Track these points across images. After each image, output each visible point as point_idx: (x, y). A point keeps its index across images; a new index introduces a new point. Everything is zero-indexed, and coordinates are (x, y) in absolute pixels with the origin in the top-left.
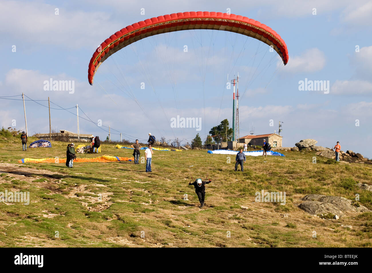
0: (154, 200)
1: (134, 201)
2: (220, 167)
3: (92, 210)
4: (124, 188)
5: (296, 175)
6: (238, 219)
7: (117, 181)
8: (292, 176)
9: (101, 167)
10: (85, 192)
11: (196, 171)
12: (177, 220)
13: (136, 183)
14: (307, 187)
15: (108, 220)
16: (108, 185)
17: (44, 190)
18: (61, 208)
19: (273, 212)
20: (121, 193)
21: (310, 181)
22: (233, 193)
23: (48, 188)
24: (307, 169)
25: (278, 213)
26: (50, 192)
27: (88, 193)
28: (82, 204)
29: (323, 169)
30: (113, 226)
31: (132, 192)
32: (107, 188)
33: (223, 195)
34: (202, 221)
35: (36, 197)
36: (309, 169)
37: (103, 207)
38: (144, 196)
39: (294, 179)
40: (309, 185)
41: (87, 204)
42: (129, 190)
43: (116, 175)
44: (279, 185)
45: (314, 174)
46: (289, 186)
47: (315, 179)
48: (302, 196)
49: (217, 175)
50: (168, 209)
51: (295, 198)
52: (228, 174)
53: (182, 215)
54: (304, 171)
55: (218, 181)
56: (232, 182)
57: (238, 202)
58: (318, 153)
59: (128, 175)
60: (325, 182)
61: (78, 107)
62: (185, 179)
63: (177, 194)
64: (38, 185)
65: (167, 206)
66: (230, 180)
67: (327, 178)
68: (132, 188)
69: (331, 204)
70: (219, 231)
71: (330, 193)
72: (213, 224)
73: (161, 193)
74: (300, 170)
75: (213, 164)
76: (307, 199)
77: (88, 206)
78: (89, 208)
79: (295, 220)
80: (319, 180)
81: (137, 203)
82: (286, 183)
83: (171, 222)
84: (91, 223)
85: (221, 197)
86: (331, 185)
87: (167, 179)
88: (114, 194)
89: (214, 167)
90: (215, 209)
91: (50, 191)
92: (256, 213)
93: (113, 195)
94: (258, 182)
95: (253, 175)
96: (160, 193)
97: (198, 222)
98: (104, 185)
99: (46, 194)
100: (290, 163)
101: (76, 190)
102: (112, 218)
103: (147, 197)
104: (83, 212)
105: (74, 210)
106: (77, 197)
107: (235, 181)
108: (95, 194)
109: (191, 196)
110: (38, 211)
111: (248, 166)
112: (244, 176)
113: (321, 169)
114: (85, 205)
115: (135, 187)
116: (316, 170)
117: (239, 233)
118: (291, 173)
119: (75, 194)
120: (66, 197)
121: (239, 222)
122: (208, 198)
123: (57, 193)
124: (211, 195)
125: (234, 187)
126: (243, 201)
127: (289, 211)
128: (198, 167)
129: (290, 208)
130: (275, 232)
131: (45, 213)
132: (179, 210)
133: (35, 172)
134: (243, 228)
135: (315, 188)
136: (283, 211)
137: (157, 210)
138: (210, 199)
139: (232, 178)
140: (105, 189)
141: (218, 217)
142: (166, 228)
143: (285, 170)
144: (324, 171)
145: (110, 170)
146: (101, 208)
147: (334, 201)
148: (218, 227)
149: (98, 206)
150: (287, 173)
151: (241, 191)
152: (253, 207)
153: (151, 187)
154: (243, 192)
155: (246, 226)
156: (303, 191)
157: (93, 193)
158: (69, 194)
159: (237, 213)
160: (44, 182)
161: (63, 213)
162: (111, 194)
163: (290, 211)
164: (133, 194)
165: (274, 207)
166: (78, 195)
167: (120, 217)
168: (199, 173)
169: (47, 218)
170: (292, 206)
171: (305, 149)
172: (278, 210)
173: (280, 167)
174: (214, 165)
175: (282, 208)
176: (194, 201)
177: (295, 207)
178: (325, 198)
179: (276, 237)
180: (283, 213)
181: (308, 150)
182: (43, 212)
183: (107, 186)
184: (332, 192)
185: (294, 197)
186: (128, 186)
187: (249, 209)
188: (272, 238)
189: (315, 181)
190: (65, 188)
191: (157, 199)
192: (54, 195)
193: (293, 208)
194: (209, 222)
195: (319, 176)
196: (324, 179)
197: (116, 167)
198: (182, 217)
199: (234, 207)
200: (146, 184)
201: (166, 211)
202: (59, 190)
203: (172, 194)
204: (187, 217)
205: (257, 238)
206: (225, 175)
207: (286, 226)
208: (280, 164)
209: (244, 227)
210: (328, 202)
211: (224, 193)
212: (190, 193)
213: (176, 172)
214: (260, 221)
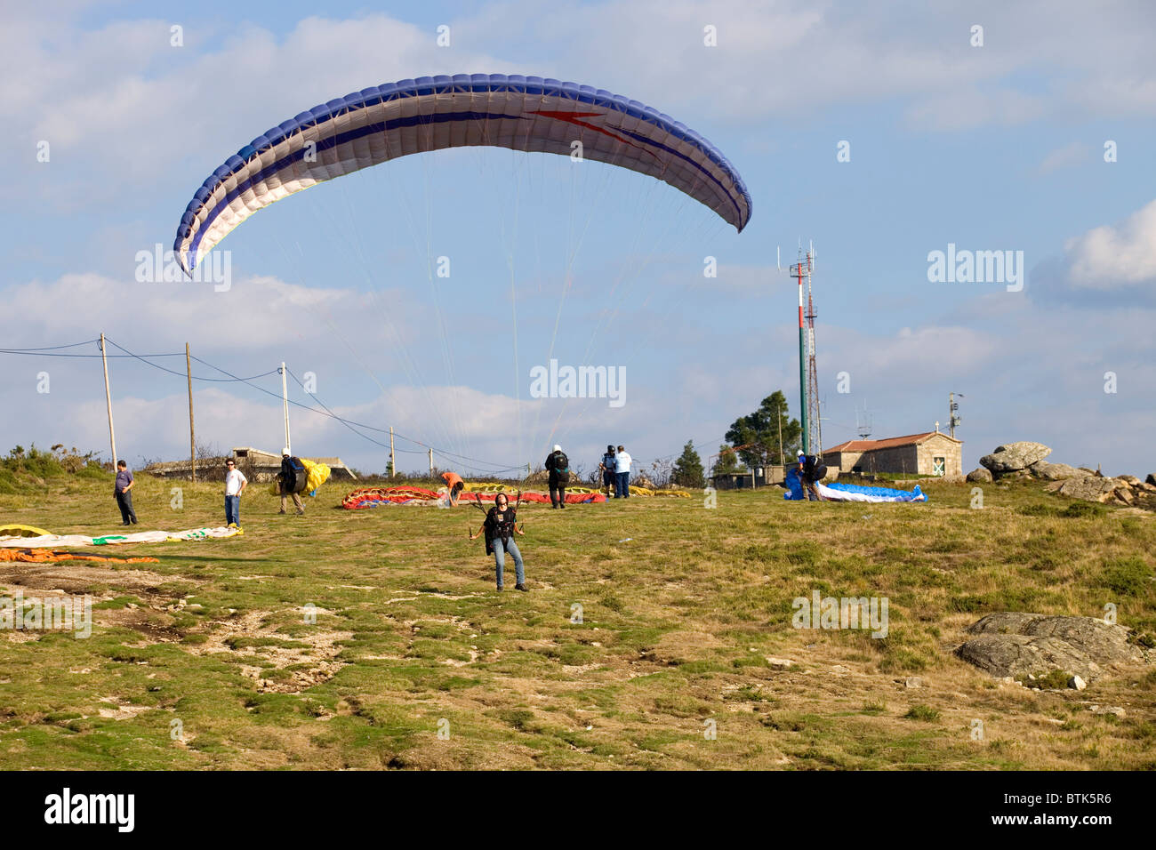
0: (484, 649)
1: (418, 656)
2: (718, 539)
3: (273, 688)
4: (390, 616)
5: (963, 555)
6: (754, 698)
7: (372, 596)
8: (949, 559)
9: (332, 553)
10: (260, 634)
11: (640, 553)
12: (551, 709)
13: (433, 600)
14: (994, 590)
15: (319, 719)
16: (340, 608)
17: (119, 633)
18: (167, 687)
19: (874, 673)
20: (379, 633)
21: (1004, 571)
22: (749, 618)
23: (136, 627)
24: (1000, 535)
25: (888, 676)
26: (141, 639)
27: (270, 636)
28: (241, 670)
29: (1051, 532)
30: (332, 734)
31: (417, 629)
32: (333, 618)
33: (716, 626)
34: (632, 710)
35: (88, 654)
36: (1004, 535)
37: (311, 679)
38: (453, 638)
39: (955, 567)
40: (998, 586)
41: (257, 671)
42: (408, 623)
43: (377, 578)
44: (905, 587)
45: (1022, 549)
46: (935, 591)
47: (1022, 567)
48: (972, 618)
49: (703, 564)
50: (527, 675)
51: (949, 626)
52: (740, 561)
53: (569, 693)
54: (989, 541)
55: (705, 584)
56: (750, 585)
57: (762, 644)
58: (1053, 487)
59: (415, 576)
60: (1053, 574)
61: (284, 370)
62: (601, 581)
63: (563, 628)
64: (105, 618)
65: (525, 667)
66: (745, 578)
67: (1060, 560)
68: (417, 615)
69: (1062, 642)
70: (685, 737)
71: (1065, 606)
72: (668, 718)
73: (512, 627)
74: (976, 538)
75: (699, 530)
76: (984, 627)
77: (260, 677)
78: (265, 683)
79: (942, 697)
80: (1035, 568)
81: (427, 662)
82: (925, 582)
83: (529, 716)
84: (257, 728)
85: (707, 632)
86: (1072, 581)
87: (542, 584)
88: (354, 637)
89: (700, 539)
90: (684, 669)
91: (143, 634)
92: (817, 677)
93: (353, 640)
94: (837, 582)
95: (822, 560)
96: (507, 628)
97: (621, 711)
98: (327, 608)
99: (125, 644)
100: (948, 518)
101: (230, 629)
102: (335, 710)
103: (463, 642)
104: (239, 695)
105: (208, 690)
106: (231, 651)
107: (759, 580)
108: (293, 637)
109: (610, 632)
110: (85, 699)
111: (809, 533)
112: (792, 563)
113: (1044, 534)
114: (251, 676)
115: (428, 611)
116: (1028, 535)
117: (751, 742)
118: (948, 550)
119: (226, 642)
120: (194, 651)
121: (756, 709)
122: (662, 636)
123: (166, 640)
124: (676, 627)
125: (754, 599)
126: (777, 643)
127: (923, 669)
128: (647, 542)
129: (929, 659)
130: (867, 735)
131: (106, 706)
132: (564, 678)
133: (103, 577)
134: (766, 725)
135: (1018, 593)
136: (903, 668)
137: (488, 682)
138: (672, 639)
139: (752, 571)
140: (327, 622)
141: (689, 694)
142: (511, 736)
143: (928, 541)
144: (1054, 540)
145: (358, 562)
146: (303, 683)
147: (1071, 633)
148: (684, 727)
149: (294, 676)
150: (933, 550)
151: (774, 610)
152: (806, 661)
153: (480, 609)
154: (779, 615)
155: (776, 720)
156: (980, 603)
157: (286, 637)
158: (204, 642)
159: (752, 681)
160: (128, 606)
161: (171, 701)
162: (347, 635)
163: (927, 667)
164: (418, 634)
165: (879, 657)
166: (233, 644)
167: (364, 706)
168: (647, 562)
169: (110, 722)
170: (936, 653)
171: (1011, 474)
172: (890, 668)
173: (913, 533)
174: (701, 534)
175: (901, 660)
176: (616, 648)
177: (946, 655)
178: (1041, 623)
179: (872, 751)
180: (906, 675)
181: (1022, 477)
182: (102, 703)
183: (335, 611)
184: (1073, 605)
185: (946, 624)
186: (405, 608)
187: (795, 666)
188: (857, 754)
189: (1020, 572)
190: (194, 624)
191: (496, 646)
192: (152, 648)
193: (937, 659)
194: (657, 712)
195: (1037, 557)
196: (1050, 565)
197: (379, 552)
198: (571, 700)
199: (747, 663)
200: (467, 600)
201: (520, 683)
202: (172, 631)
203: (546, 630)
204: (585, 699)
205: (806, 757)
206: (731, 565)
207: (906, 717)
208: (913, 523)
209: (771, 724)
210: (1052, 636)
211: (720, 620)
212: (607, 623)
213: (574, 559)
214: (826, 702)
